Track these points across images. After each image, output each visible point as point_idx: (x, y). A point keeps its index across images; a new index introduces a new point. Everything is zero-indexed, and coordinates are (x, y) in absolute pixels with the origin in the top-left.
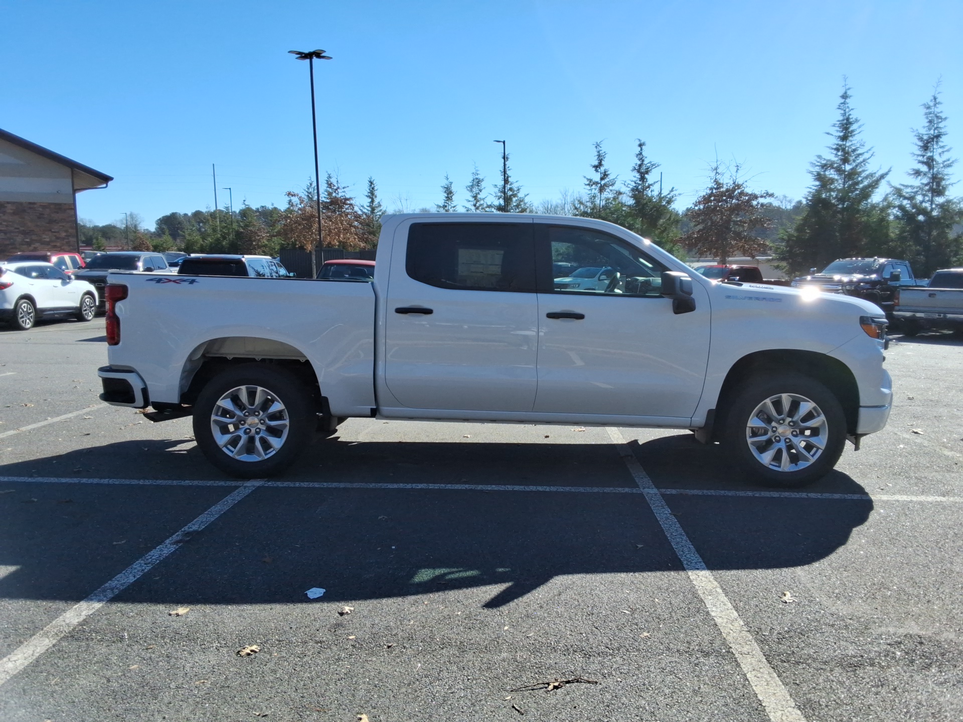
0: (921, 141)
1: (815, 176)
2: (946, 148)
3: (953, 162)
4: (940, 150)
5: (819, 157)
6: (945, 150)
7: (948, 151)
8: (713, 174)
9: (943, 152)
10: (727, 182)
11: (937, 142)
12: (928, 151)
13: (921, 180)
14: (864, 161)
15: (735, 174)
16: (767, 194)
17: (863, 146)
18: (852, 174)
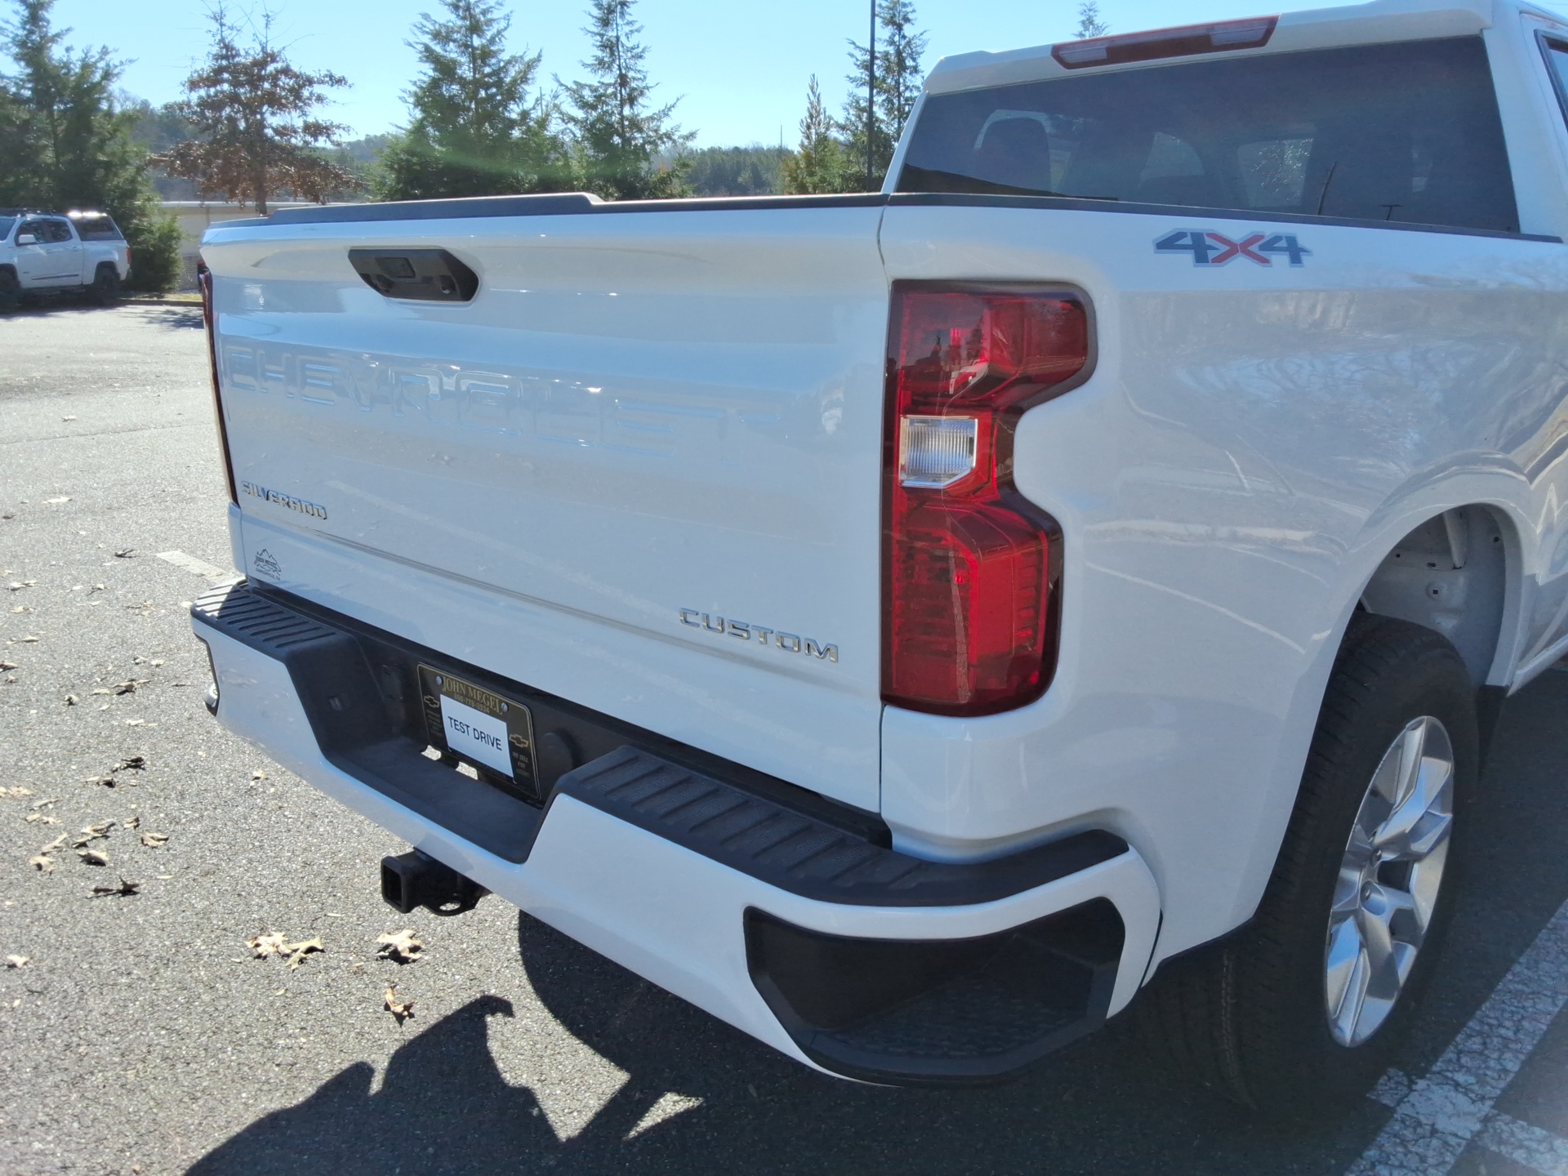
0: (600, 9)
1: (421, 52)
2: (636, 26)
3: (643, 51)
4: (627, 29)
5: (426, 17)
6: (634, 28)
7: (638, 31)
8: (215, 26)
9: (632, 32)
10: (247, 48)
11: (622, 14)
12: (609, 28)
13: (602, 76)
14: (499, 33)
15: (263, 31)
16: (331, 77)
17: (501, 5)
18: (485, 55)
